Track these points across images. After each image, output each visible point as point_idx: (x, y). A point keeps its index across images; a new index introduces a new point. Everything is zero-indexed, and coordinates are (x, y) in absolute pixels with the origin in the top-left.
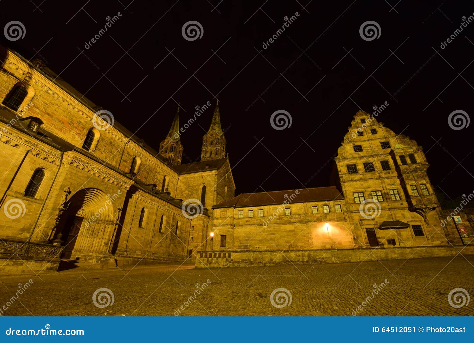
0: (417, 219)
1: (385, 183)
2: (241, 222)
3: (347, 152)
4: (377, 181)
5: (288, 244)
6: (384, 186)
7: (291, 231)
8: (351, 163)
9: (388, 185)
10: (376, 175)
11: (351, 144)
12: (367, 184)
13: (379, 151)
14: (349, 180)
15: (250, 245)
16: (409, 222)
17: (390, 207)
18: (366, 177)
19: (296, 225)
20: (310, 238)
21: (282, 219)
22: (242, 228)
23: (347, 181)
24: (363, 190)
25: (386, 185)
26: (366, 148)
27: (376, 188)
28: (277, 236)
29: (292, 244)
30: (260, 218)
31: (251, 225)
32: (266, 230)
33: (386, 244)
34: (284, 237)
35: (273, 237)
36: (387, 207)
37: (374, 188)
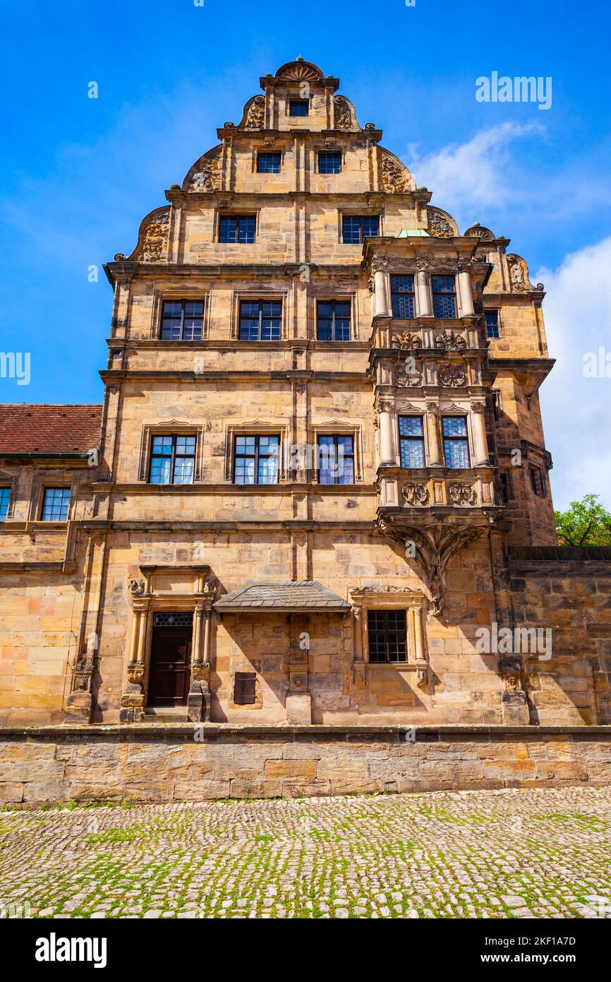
1: (305, 402)
4: (279, 387)
8: (185, 291)
9: (319, 408)
11: (217, 209)
13: (325, 251)
16: (359, 591)
18: (232, 364)
24: (202, 423)
25: (311, 407)
26: (273, 232)
27: (265, 421)
37: (252, 420)
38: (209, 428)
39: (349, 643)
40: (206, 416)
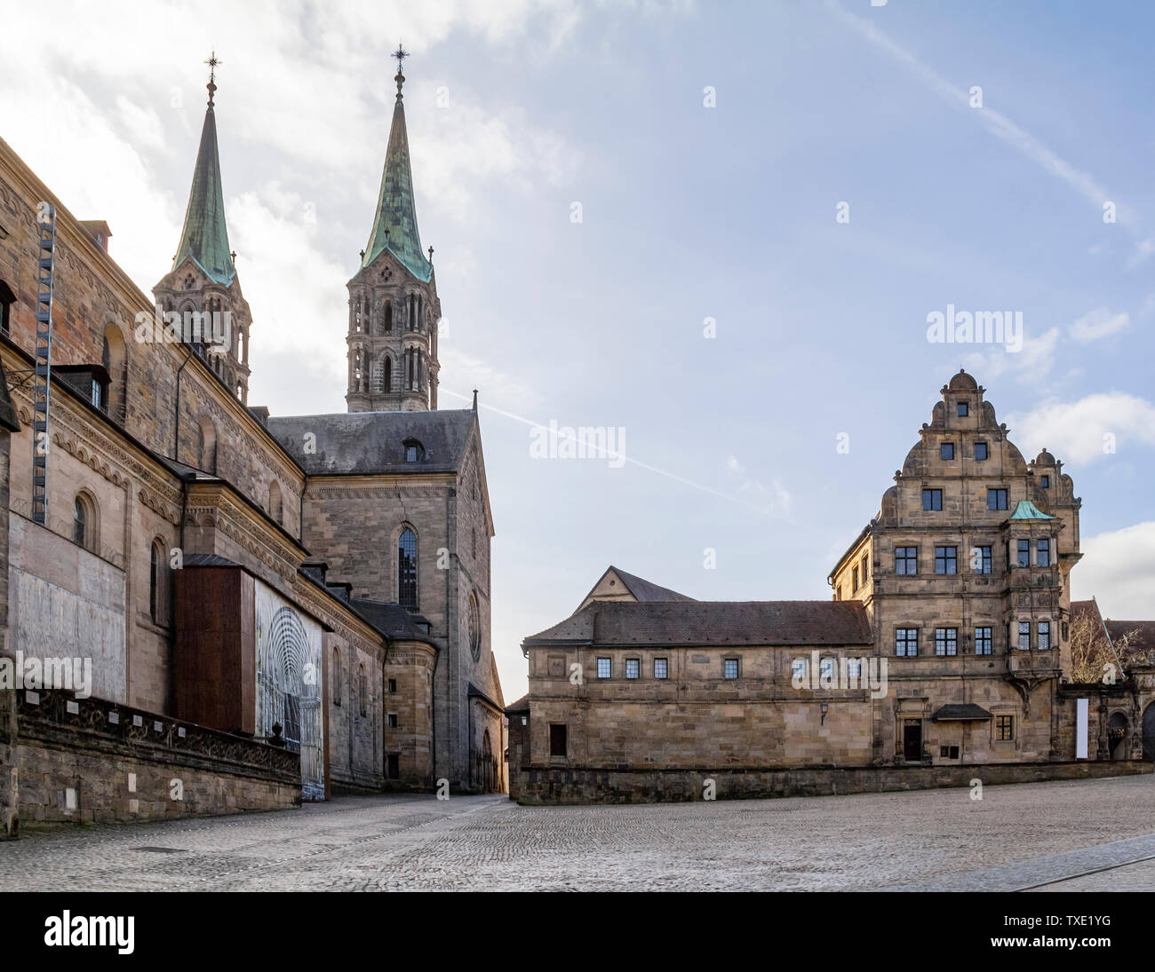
0: (1011, 703)
1: (970, 610)
2: (607, 690)
3: (904, 507)
4: (956, 600)
5: (724, 752)
6: (967, 615)
7: (734, 720)
8: (909, 541)
9: (976, 614)
10: (958, 583)
11: (920, 483)
12: (931, 606)
13: (979, 515)
14: (893, 592)
15: (629, 754)
16: (994, 708)
17: (967, 670)
18: (934, 588)
19: (749, 707)
20: (779, 740)
21: (715, 687)
22: (607, 707)
23: (887, 595)
24: (920, 622)
25: (973, 613)
26: (952, 503)
27: (950, 621)
28: (700, 731)
29: (736, 753)
30: (656, 683)
31: (633, 701)
32: (672, 714)
33: (937, 756)
34: (717, 734)
35: (689, 733)
36: (960, 672)
37: (945, 621)
38: (925, 626)
39: (988, 732)
40: (923, 619)
